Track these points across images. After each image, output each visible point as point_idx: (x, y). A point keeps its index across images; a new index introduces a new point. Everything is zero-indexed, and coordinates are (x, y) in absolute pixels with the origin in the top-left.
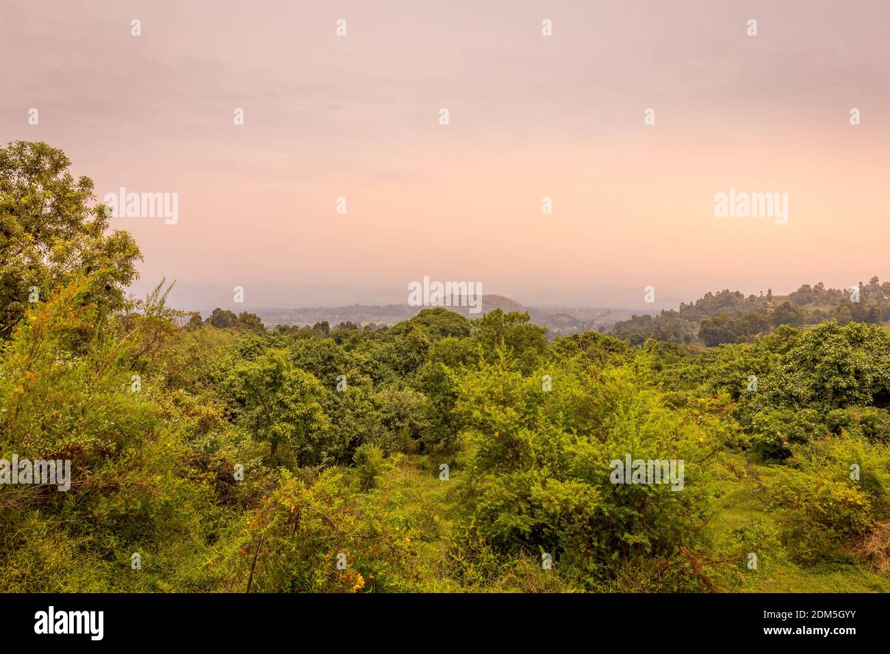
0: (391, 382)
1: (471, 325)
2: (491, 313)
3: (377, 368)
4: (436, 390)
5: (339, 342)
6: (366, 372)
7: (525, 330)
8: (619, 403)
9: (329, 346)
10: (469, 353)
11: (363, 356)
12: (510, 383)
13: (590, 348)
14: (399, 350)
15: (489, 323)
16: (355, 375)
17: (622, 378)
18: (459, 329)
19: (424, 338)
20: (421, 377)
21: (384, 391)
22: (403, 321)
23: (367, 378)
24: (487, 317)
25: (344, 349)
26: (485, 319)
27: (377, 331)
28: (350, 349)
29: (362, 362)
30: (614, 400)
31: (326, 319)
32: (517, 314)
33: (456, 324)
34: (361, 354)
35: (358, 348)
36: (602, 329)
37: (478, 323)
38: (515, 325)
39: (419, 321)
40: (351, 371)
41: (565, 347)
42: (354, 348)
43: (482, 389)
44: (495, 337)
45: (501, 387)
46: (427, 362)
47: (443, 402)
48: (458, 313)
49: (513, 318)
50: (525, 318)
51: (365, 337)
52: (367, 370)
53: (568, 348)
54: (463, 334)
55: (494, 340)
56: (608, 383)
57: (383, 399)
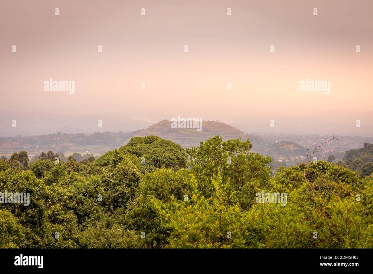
0: (98, 218)
1: (187, 154)
2: (209, 142)
3: (82, 203)
4: (148, 227)
5: (39, 174)
6: (70, 208)
7: (246, 159)
8: (346, 238)
9: (27, 179)
10: (185, 186)
11: (66, 190)
12: (227, 218)
13: (318, 180)
14: (106, 183)
15: (207, 152)
16: (58, 211)
17: (349, 211)
18: (173, 160)
19: (135, 170)
20: (132, 213)
21: (89, 229)
22: (112, 150)
23: (71, 215)
24: (205, 146)
25: (45, 183)
26: (202, 148)
27: (82, 162)
28: (52, 182)
29: (66, 197)
30: (341, 235)
31: (24, 149)
32: (237, 142)
33: (170, 154)
34: (64, 188)
35: (61, 182)
36: (331, 158)
37: (194, 152)
38: (236, 154)
39: (129, 151)
40: (53, 207)
41: (290, 178)
42: (56, 181)
43: (196, 225)
44: (213, 167)
45: (217, 222)
46: (138, 196)
47: (156, 240)
48: (173, 142)
49: (234, 146)
50: (247, 146)
51: (68, 169)
52: (71, 205)
53: (294, 179)
54: (178, 165)
55: (212, 171)
56: (334, 217)
57: (89, 238)
